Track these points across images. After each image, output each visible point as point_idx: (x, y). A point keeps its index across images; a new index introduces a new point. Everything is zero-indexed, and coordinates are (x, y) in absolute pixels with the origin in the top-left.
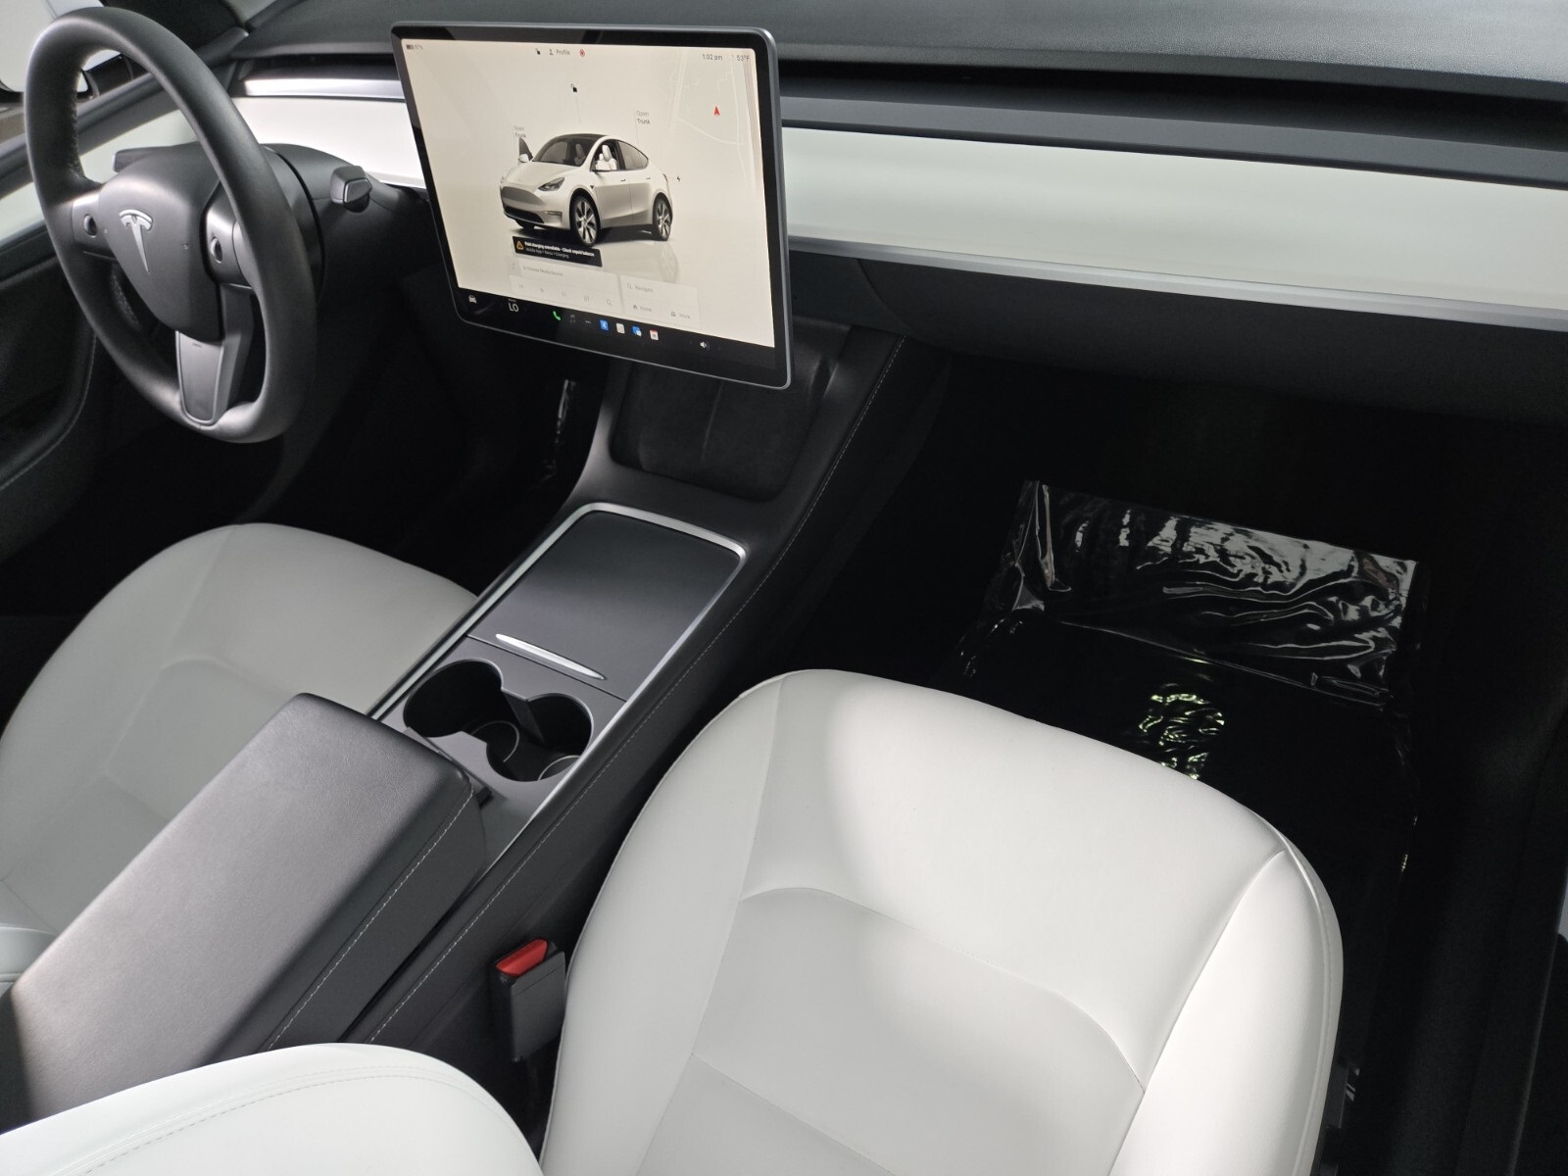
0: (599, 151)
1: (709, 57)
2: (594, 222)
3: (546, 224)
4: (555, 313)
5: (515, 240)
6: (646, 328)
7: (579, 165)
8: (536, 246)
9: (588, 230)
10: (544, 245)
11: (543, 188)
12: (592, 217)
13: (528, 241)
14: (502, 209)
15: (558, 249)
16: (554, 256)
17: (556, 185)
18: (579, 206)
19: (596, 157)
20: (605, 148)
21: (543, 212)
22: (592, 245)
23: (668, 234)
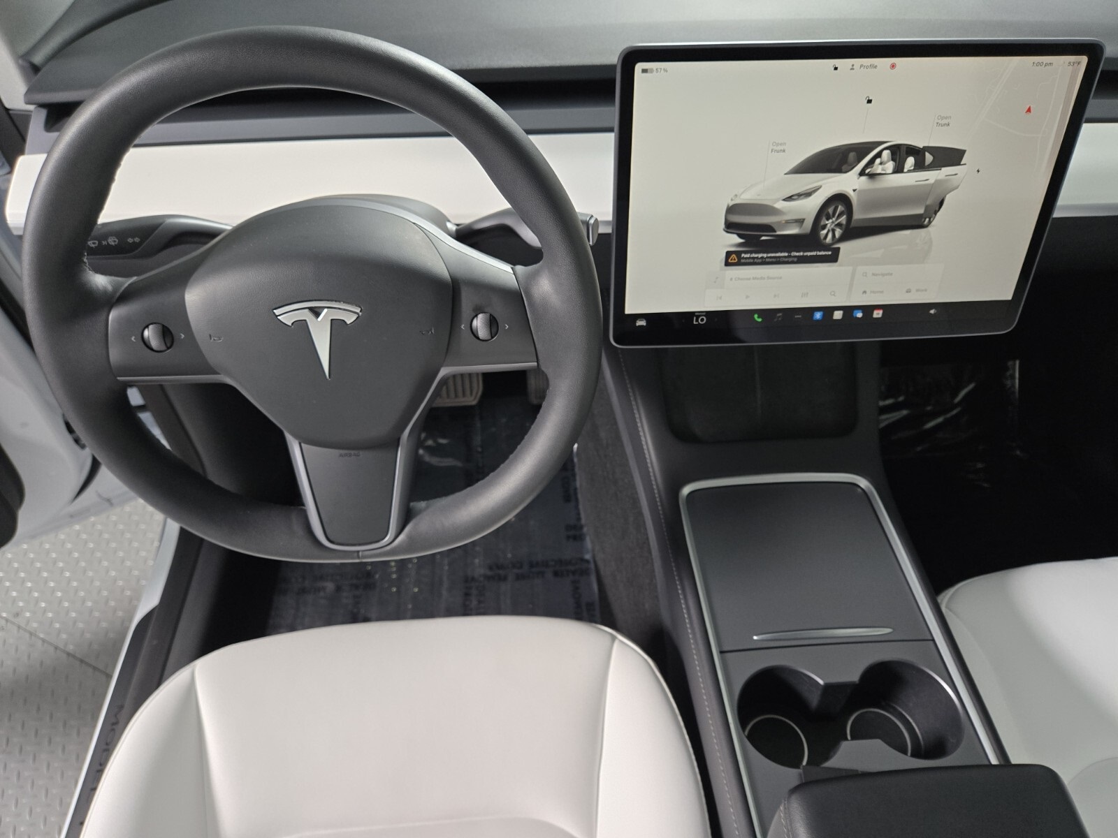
0: (879, 155)
1: (1039, 64)
2: (844, 222)
3: (778, 233)
4: (756, 316)
5: (729, 254)
6: (868, 310)
7: (846, 172)
8: (756, 256)
9: (833, 231)
10: (768, 253)
11: (790, 198)
12: (843, 219)
13: (746, 252)
14: (723, 226)
15: (786, 254)
16: (778, 262)
17: (808, 194)
18: (830, 210)
19: (872, 162)
20: (886, 154)
21: (779, 223)
22: (833, 244)
23: (930, 222)
